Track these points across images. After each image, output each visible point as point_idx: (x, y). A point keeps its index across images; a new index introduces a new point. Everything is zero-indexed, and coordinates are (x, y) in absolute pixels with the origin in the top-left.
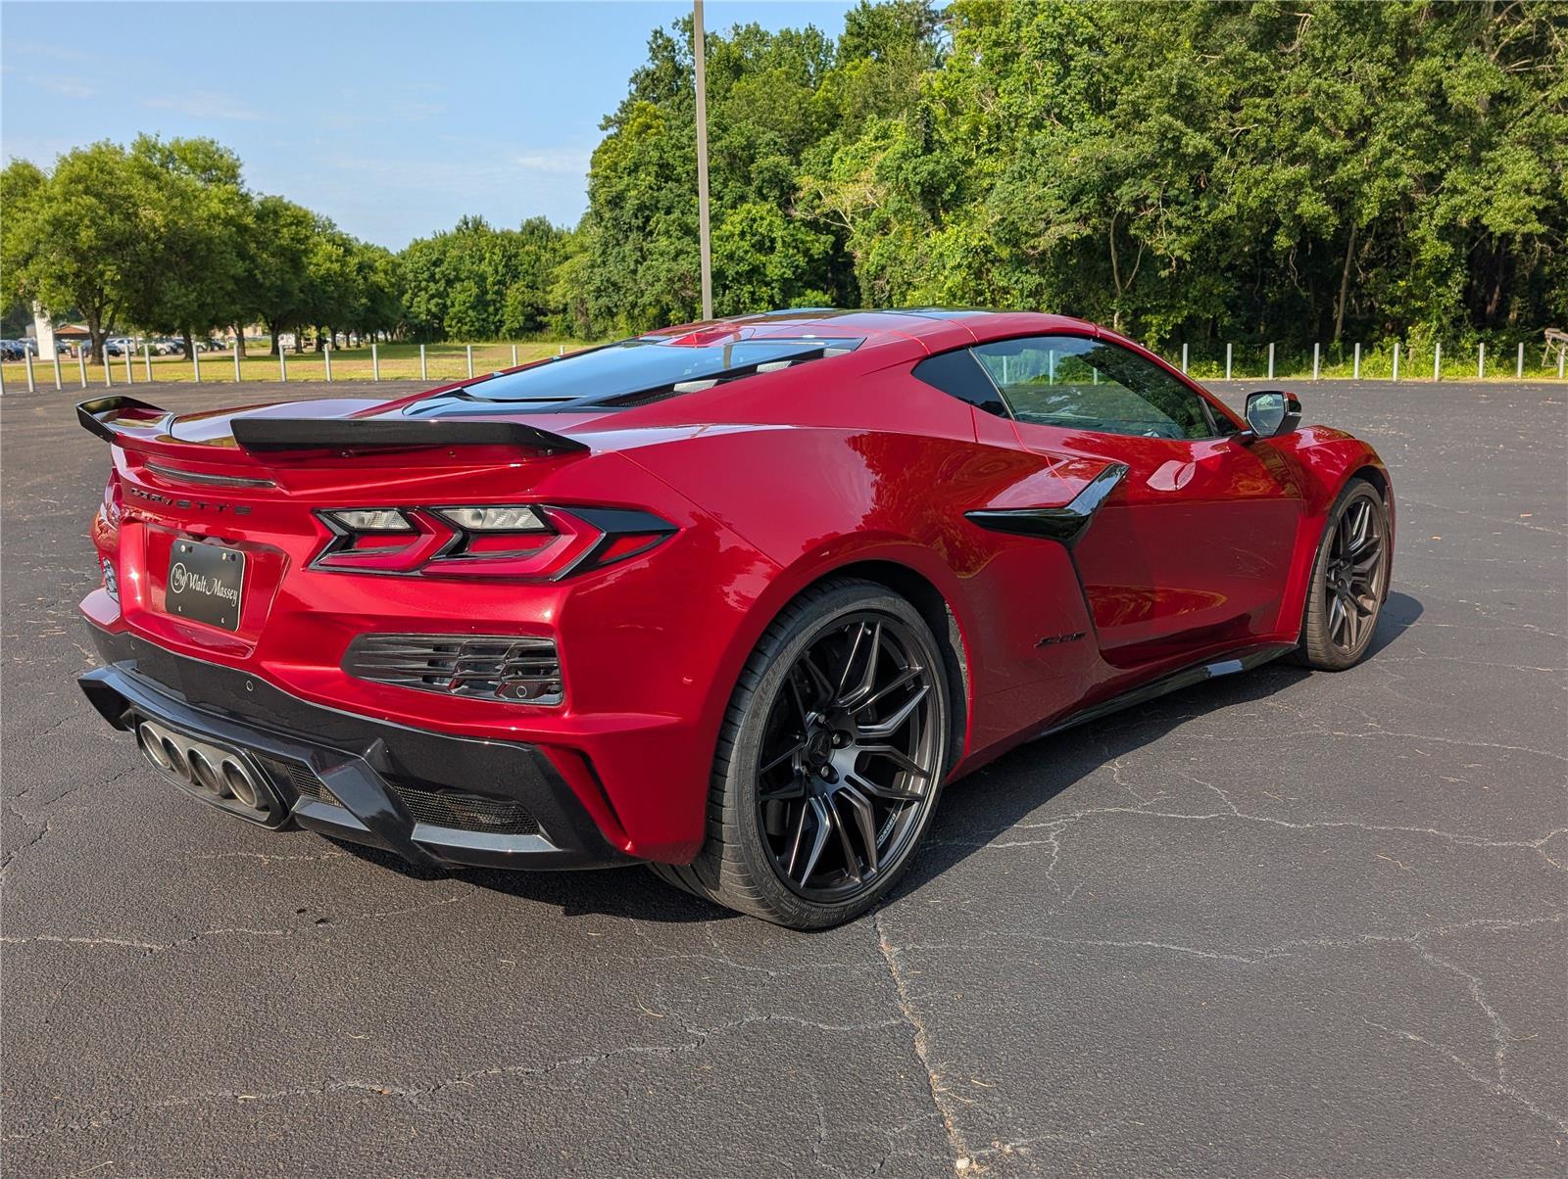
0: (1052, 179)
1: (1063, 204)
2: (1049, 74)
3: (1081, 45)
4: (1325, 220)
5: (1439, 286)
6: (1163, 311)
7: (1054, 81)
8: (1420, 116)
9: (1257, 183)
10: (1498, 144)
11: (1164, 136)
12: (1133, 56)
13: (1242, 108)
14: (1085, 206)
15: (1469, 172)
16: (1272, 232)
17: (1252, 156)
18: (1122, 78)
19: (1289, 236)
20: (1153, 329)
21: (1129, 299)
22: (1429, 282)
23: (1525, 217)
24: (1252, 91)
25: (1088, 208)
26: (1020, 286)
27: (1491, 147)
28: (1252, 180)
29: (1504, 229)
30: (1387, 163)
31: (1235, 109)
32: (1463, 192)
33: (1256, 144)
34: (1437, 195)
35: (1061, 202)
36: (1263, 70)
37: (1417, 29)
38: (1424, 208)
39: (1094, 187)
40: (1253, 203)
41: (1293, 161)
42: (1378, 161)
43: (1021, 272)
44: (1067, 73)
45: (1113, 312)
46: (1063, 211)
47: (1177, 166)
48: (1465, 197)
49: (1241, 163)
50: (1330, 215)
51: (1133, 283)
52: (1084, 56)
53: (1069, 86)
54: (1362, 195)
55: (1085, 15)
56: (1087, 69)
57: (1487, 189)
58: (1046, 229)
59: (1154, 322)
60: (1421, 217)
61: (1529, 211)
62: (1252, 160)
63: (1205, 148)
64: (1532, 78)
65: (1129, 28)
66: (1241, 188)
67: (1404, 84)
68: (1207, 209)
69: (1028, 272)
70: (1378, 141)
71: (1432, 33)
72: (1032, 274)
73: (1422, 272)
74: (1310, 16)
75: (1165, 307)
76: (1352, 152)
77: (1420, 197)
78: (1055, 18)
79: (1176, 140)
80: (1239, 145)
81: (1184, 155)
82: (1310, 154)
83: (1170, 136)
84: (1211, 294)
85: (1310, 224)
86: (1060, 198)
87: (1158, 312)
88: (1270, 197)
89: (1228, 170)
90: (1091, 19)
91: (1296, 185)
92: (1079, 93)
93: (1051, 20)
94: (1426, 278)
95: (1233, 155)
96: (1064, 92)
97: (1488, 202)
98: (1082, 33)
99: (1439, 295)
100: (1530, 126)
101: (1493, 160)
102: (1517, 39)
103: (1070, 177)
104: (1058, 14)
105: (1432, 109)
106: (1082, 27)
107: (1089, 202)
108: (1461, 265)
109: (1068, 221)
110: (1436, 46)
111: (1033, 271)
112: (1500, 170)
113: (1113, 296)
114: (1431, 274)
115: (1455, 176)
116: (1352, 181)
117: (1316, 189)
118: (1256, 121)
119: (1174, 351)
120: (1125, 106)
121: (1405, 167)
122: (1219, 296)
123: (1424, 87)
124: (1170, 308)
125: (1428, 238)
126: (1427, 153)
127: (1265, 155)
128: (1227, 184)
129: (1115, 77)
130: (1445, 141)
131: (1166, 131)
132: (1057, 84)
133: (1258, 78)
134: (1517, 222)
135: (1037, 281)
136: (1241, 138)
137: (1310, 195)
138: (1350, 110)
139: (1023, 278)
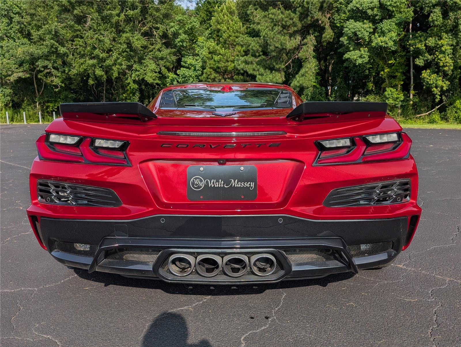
0: (12, 58)
1: (17, 66)
2: (5, 22)
3: (15, 14)
4: (103, 77)
5: (133, 96)
6: (53, 102)
7: (7, 25)
8: (126, 49)
9: (82, 64)
10: (145, 59)
11: (52, 47)
12: (35, 20)
13: (75, 41)
14: (25, 67)
15: (139, 65)
16: (88, 79)
17: (79, 56)
18: (30, 27)
19: (93, 80)
20: (51, 108)
21: (42, 98)
22: (131, 95)
23: (155, 79)
24: (77, 36)
25: (26, 68)
26: (4, 93)
27: (144, 59)
28: (80, 63)
29: (151, 81)
30: (118, 61)
31: (73, 41)
32: (139, 71)
33: (80, 52)
34: (131, 71)
35: (15, 65)
36: (80, 31)
37: (121, 25)
38: (128, 74)
39: (27, 61)
40: (81, 70)
41: (91, 58)
42: (116, 60)
43: (3, 88)
44: (11, 23)
45: (36, 102)
46: (17, 68)
47: (57, 57)
48: (140, 72)
49: (76, 58)
50: (104, 75)
51: (42, 93)
52: (17, 18)
53: (13, 27)
54: (113, 70)
55: (15, 4)
56: (19, 22)
57: (144, 70)
58: (12, 74)
59: (51, 105)
60: (128, 77)
61: (156, 77)
62: (79, 57)
63: (66, 52)
64: (150, 42)
65: (32, 11)
66: (78, 65)
67: (120, 40)
68: (68, 71)
69: (5, 88)
70: (115, 55)
71: (125, 26)
72: (7, 89)
73: (128, 92)
74: (90, 16)
75: (54, 101)
76: (109, 57)
77: (127, 71)
78: (4, 4)
79: (56, 48)
80: (74, 52)
81: (59, 53)
82: (96, 57)
83: (54, 47)
84: (68, 97)
85: (98, 77)
86: (15, 64)
87: (51, 102)
88: (86, 68)
89: (72, 59)
90: (18, 6)
91: (94, 66)
92: (17, 30)
93: (3, 4)
94: (130, 94)
95: (73, 55)
96: (11, 29)
97: (145, 74)
98: (15, 11)
99: (133, 99)
100: (153, 54)
101: (145, 63)
102: (145, 31)
103: (18, 58)
104: (5, 3)
105: (128, 47)
106: (15, 8)
107: (26, 66)
108: (138, 91)
109: (19, 72)
110: (127, 30)
111: (8, 88)
112: (147, 66)
113: (36, 97)
114: (131, 93)
115: (135, 66)
116: (109, 66)
117: (100, 67)
118: (80, 46)
119: (58, 115)
120: (37, 36)
121: (123, 63)
122: (70, 98)
123: (126, 41)
124: (55, 101)
125: (131, 83)
126: (128, 60)
127: (82, 56)
128: (73, 64)
129: (28, 26)
130: (132, 57)
131: (53, 45)
132: (8, 26)
133: (78, 33)
134: (154, 80)
135: (10, 91)
136: (75, 50)
137: (98, 69)
138: (107, 45)
139: (4, 90)
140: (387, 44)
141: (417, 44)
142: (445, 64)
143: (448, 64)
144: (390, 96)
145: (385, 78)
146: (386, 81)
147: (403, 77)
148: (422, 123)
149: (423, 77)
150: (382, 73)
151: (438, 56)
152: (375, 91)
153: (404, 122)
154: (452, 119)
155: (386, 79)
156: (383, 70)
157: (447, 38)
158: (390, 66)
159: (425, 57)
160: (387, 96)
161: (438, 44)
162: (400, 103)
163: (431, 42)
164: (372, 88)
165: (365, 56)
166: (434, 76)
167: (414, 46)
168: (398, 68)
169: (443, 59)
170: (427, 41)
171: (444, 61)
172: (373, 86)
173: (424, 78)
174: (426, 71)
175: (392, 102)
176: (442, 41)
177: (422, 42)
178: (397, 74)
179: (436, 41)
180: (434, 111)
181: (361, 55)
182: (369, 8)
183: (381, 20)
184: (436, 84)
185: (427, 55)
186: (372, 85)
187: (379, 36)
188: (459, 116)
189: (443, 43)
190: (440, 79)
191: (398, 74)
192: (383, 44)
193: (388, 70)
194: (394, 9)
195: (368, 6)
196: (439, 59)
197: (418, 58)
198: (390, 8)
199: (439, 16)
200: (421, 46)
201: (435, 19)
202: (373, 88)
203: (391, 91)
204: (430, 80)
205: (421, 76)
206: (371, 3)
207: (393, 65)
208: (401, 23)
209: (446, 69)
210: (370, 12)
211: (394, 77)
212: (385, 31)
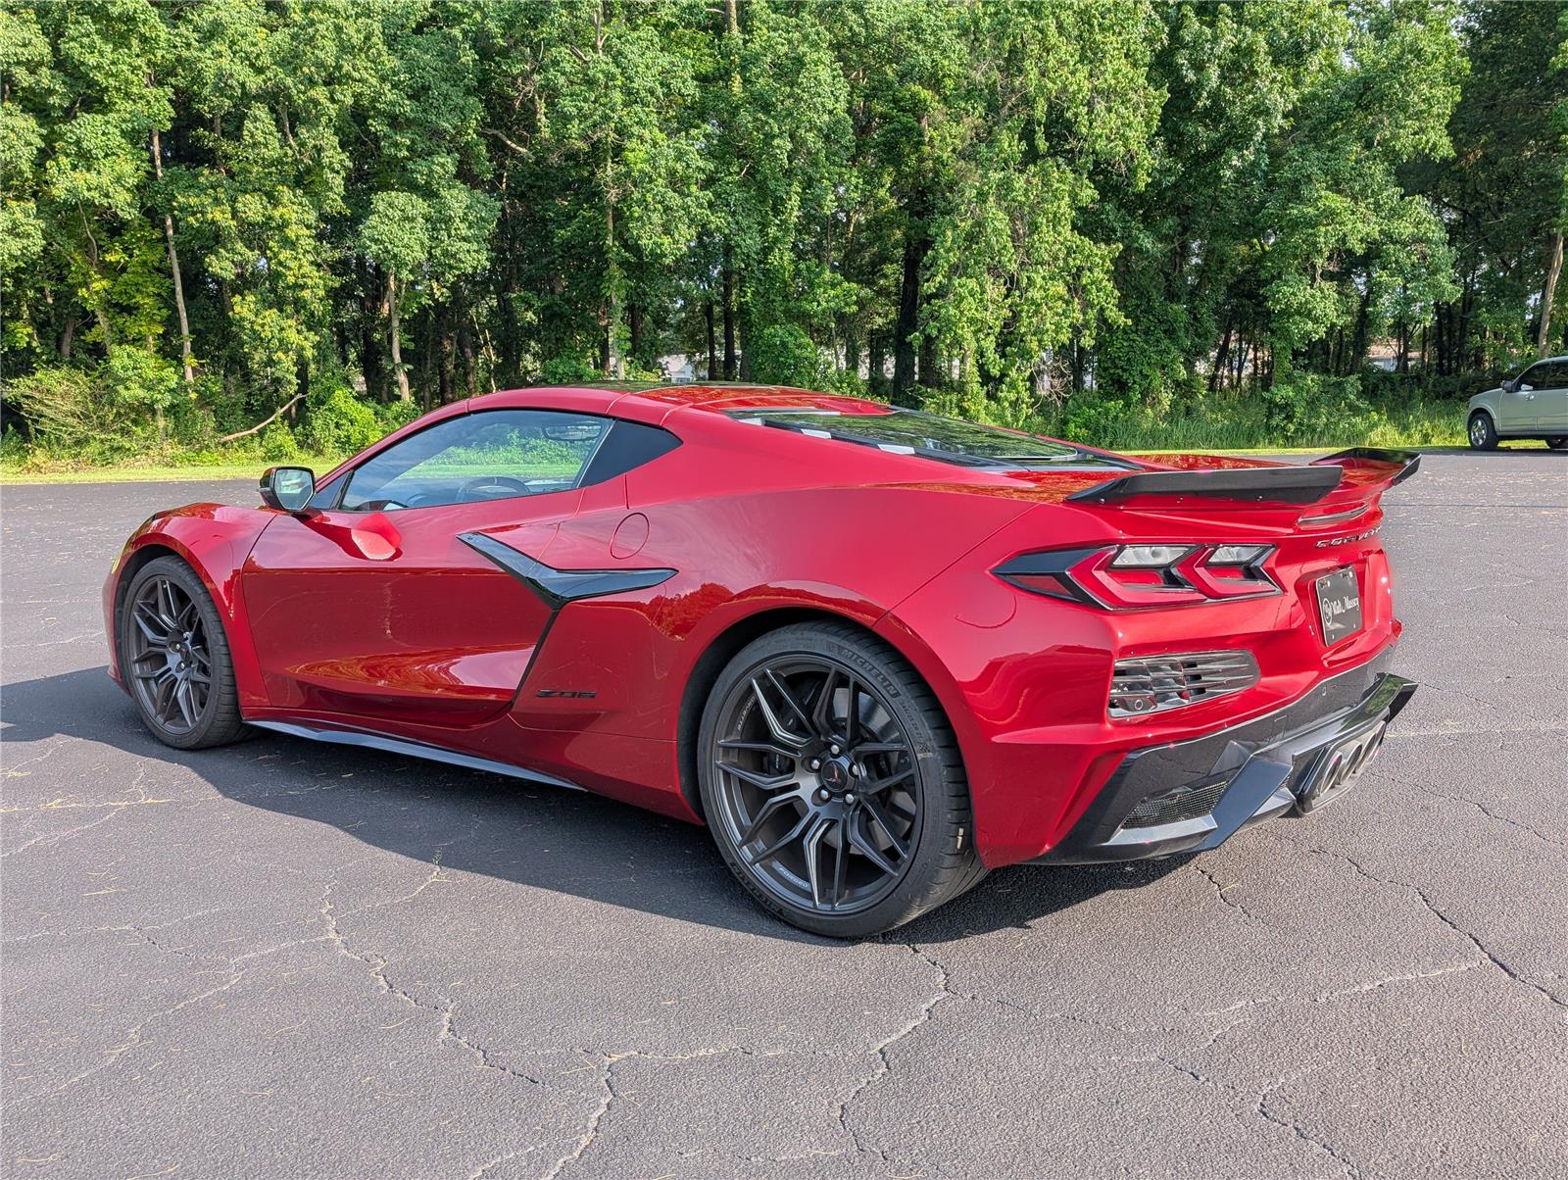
140: (107, 196)
141: (209, 209)
142: (300, 281)
143: (310, 282)
144: (130, 373)
145: (93, 312)
146: (98, 323)
147: (159, 309)
148: (246, 461)
149: (238, 317)
150: (83, 292)
151: (276, 255)
152: (43, 353)
153: (189, 460)
154: (330, 445)
155: (98, 313)
156: (86, 285)
157: (293, 203)
158: (112, 271)
159: (233, 251)
160: (121, 373)
161: (270, 218)
162: (168, 397)
163: (253, 207)
164: (28, 343)
165: (31, 230)
166: (272, 314)
167: (199, 215)
168: (141, 280)
169: (292, 264)
170: (240, 205)
171: (296, 272)
172: (29, 335)
173: (243, 319)
174: (243, 299)
175: (141, 393)
176: (281, 210)
177: (223, 204)
178: (139, 298)
179: (265, 208)
180: (273, 423)
181: (15, 226)
182: (18, 63)
183: (69, 114)
184: (281, 341)
185: (239, 246)
186: (30, 330)
187: (74, 168)
188: (348, 437)
189: (287, 217)
190: (290, 327)
191: (146, 302)
192: (95, 194)
193: (104, 283)
194: (111, 81)
195: (16, 54)
196: (280, 263)
197: (216, 254)
198: (99, 77)
199: (271, 134)
200: (221, 216)
201: (262, 140)
202: (34, 344)
203: (129, 356)
204: (263, 325)
205: (231, 314)
206: (25, 45)
207: (124, 269)
208: (139, 132)
209: (306, 294)
210: (22, 76)
211: (129, 310)
212: (94, 151)
